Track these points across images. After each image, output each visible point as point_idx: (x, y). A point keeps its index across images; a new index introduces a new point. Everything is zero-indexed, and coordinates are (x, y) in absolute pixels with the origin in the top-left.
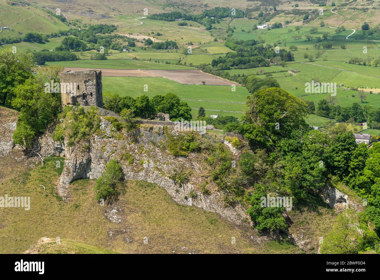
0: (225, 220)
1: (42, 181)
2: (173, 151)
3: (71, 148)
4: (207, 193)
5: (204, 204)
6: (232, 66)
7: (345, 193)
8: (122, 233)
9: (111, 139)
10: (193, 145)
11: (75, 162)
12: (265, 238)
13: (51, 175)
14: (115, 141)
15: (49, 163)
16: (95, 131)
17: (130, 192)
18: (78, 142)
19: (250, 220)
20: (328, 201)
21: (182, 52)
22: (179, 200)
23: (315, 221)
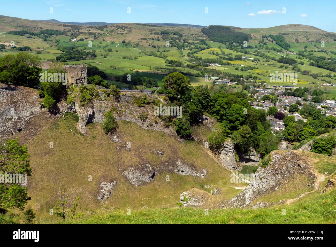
0: (166, 134)
1: (68, 126)
2: (138, 105)
3: (83, 107)
4: (157, 123)
5: (156, 128)
7: (208, 116)
8: (124, 147)
9: (105, 101)
10: (146, 101)
11: (87, 115)
12: (183, 139)
13: (72, 123)
14: (107, 102)
15: (68, 116)
16: (95, 98)
17: (120, 127)
18: (87, 104)
19: (175, 132)
20: (200, 120)
21: (35, 52)
22: (144, 127)
23: (198, 129)
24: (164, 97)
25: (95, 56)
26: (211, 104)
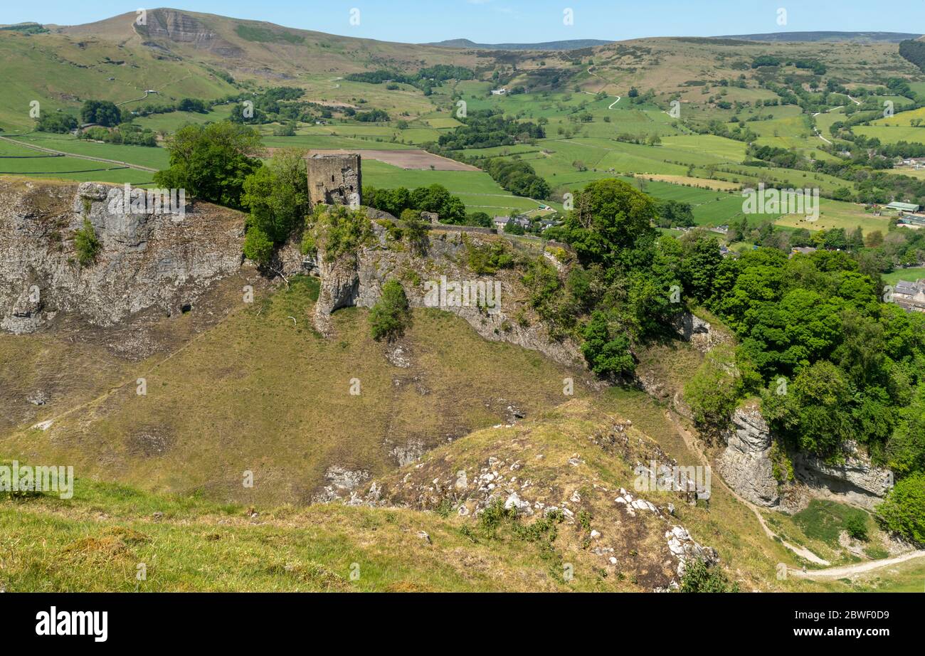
0: (551, 360)
1: (290, 310)
2: (475, 267)
3: (330, 265)
4: (525, 324)
5: (521, 338)
6: (466, 144)
7: (707, 321)
8: (413, 381)
9: (387, 252)
10: (503, 259)
11: (337, 284)
12: (605, 383)
13: (303, 302)
14: (393, 254)
15: (297, 285)
16: (364, 241)
17: (418, 324)
18: (340, 256)
19: (583, 359)
20: (682, 331)
21: (396, 125)
22: (487, 334)
23: (667, 359)
24: (560, 250)
25: (540, 134)
26: (722, 282)
